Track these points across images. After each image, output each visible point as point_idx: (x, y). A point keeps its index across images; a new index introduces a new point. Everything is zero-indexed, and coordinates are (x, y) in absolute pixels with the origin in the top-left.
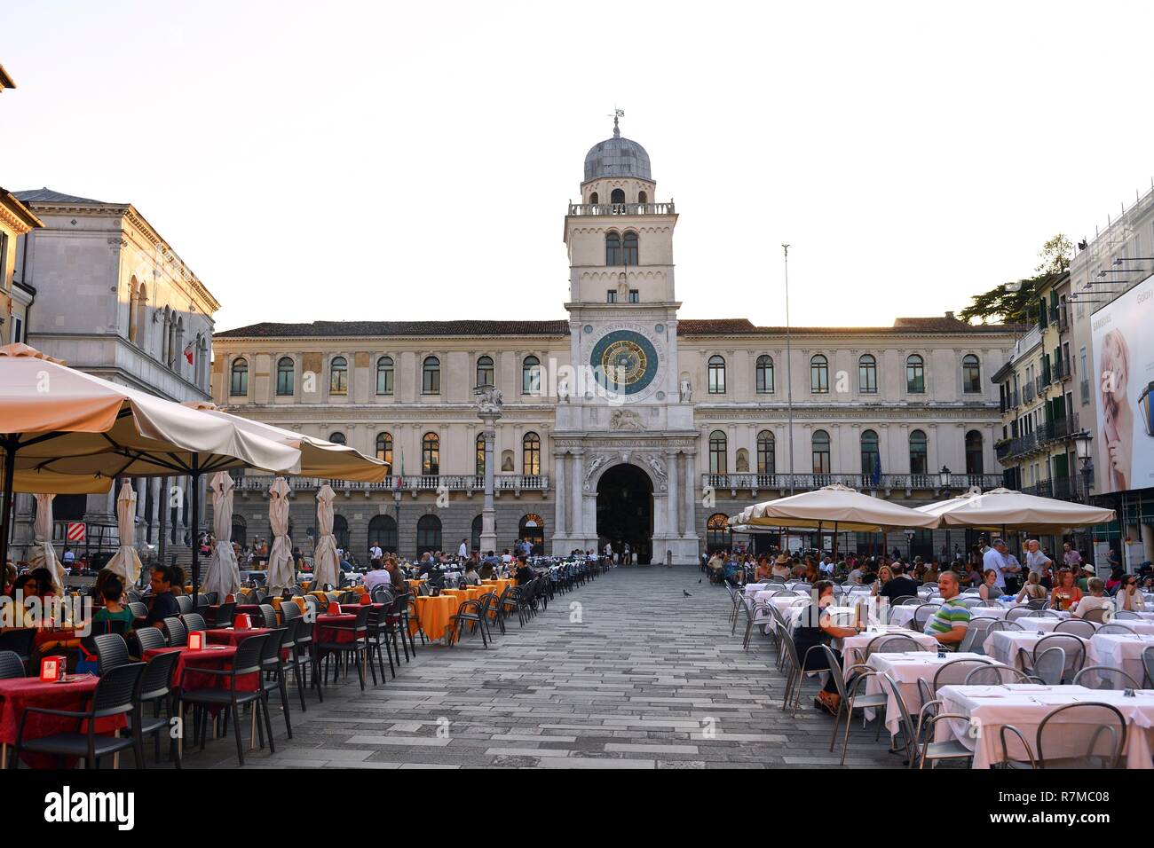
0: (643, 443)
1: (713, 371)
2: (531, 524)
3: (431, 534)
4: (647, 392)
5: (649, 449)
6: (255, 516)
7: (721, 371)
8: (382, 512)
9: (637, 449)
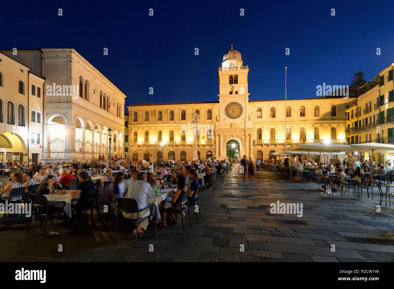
0: (239, 132)
1: (258, 112)
2: (209, 153)
3: (184, 156)
4: (240, 118)
5: (240, 133)
6: (140, 152)
7: (260, 112)
8: (171, 150)
9: (237, 133)
